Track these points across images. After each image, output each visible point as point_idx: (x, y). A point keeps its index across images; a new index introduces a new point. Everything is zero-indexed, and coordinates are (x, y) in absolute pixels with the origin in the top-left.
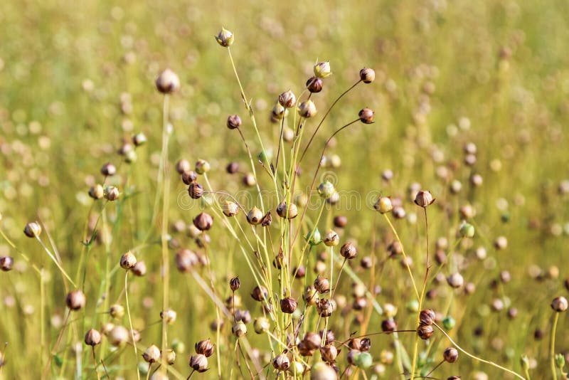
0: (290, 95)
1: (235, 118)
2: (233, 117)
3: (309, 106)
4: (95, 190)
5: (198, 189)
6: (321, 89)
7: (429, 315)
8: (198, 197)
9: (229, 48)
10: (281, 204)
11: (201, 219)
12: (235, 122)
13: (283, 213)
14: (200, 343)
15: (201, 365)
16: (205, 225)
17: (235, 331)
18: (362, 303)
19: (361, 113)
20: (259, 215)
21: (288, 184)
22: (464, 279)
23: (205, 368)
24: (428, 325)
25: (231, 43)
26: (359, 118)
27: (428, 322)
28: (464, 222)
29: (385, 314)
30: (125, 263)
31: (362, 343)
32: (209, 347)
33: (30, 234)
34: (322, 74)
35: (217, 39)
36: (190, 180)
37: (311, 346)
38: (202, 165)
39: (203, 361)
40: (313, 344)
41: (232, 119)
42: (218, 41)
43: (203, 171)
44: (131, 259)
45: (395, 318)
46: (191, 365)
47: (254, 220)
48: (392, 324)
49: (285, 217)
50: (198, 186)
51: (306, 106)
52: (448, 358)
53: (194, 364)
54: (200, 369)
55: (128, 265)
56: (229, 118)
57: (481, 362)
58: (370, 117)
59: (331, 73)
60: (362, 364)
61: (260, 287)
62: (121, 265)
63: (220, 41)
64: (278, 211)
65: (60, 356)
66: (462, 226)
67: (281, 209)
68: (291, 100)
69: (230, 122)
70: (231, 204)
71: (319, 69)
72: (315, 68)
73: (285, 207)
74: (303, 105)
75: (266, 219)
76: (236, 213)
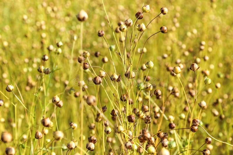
0: (130, 20)
1: (102, 32)
2: (101, 31)
3: (142, 26)
5: (87, 65)
6: (142, 17)
7: (197, 121)
8: (86, 69)
10: (127, 72)
11: (97, 79)
12: (102, 34)
13: (128, 76)
14: (91, 137)
15: (91, 148)
16: (98, 82)
17: (106, 131)
18: (158, 115)
19: (161, 28)
20: (116, 77)
21: (132, 62)
22: (206, 103)
23: (93, 149)
24: (196, 126)
26: (160, 30)
27: (196, 124)
28: (206, 77)
29: (169, 120)
31: (164, 135)
32: (95, 139)
33: (9, 90)
34: (146, 11)
36: (82, 61)
37: (146, 138)
38: (86, 54)
39: (92, 145)
40: (147, 137)
41: (100, 32)
43: (87, 56)
44: (57, 99)
45: (174, 122)
46: (87, 147)
47: (114, 79)
48: (174, 125)
50: (86, 63)
51: (141, 26)
52: (207, 142)
53: (88, 147)
54: (91, 149)
55: (56, 102)
56: (99, 32)
57: (223, 143)
58: (165, 30)
59: (150, 10)
60: (171, 146)
61: (115, 110)
62: (53, 102)
64: (125, 75)
65: (23, 145)
66: (205, 79)
67: (127, 74)
68: (131, 23)
69: (99, 33)
70: (102, 72)
71: (144, 8)
72: (143, 7)
73: (129, 73)
74: (139, 26)
75: (119, 79)
76: (105, 76)
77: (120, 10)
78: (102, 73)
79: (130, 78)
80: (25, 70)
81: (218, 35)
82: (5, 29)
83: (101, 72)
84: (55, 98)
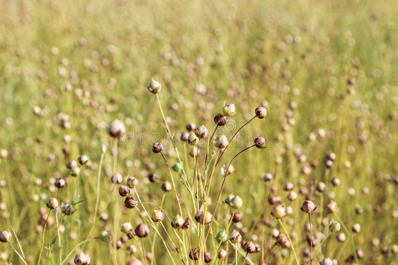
0: (203, 129)
1: (159, 145)
3: (222, 139)
4: (52, 201)
5: (133, 201)
8: (132, 207)
9: (157, 94)
10: (198, 213)
11: (141, 229)
12: (159, 148)
13: (201, 220)
16: (144, 233)
19: (256, 140)
20: (181, 221)
21: (205, 198)
25: (159, 91)
28: (333, 220)
30: (78, 261)
33: (4, 240)
34: (229, 114)
35: (148, 88)
36: (125, 193)
38: (132, 181)
41: (156, 146)
42: (149, 89)
43: (133, 185)
44: (83, 258)
47: (177, 225)
49: (202, 223)
50: (132, 198)
51: (220, 139)
55: (81, 262)
56: (154, 145)
58: (263, 144)
59: (236, 113)
62: (75, 262)
63: (151, 89)
64: (196, 218)
66: (331, 223)
67: (199, 217)
68: (204, 133)
69: (154, 148)
70: (157, 212)
71: (226, 109)
72: (223, 108)
73: (202, 215)
74: (218, 139)
75: (186, 224)
76: (161, 219)
77: (199, 93)
78: (157, 215)
79: (204, 223)
80: (36, 198)
81: (365, 135)
82: (6, 124)
83: (155, 213)
84: (79, 255)
